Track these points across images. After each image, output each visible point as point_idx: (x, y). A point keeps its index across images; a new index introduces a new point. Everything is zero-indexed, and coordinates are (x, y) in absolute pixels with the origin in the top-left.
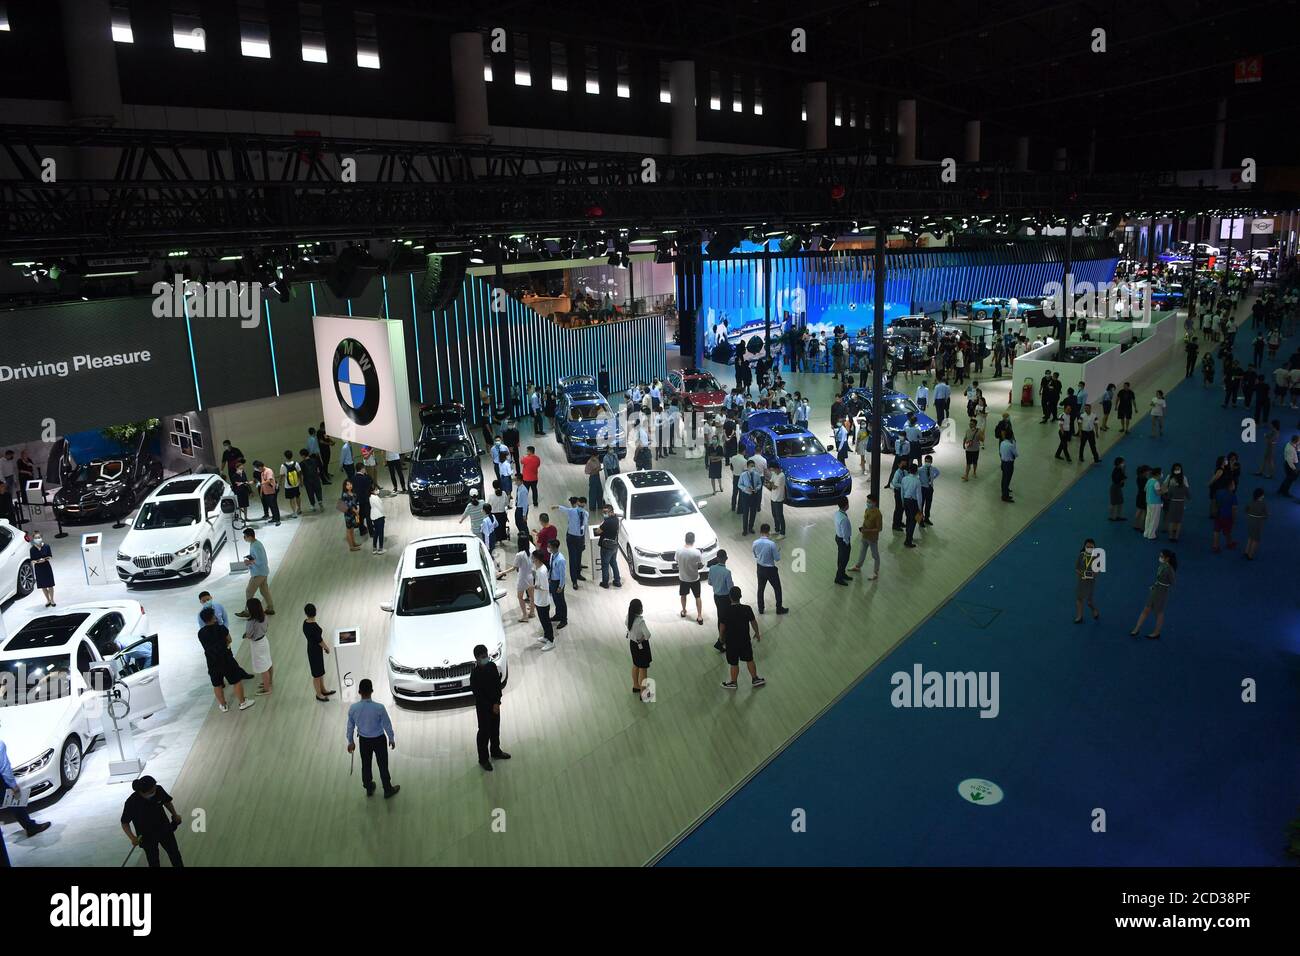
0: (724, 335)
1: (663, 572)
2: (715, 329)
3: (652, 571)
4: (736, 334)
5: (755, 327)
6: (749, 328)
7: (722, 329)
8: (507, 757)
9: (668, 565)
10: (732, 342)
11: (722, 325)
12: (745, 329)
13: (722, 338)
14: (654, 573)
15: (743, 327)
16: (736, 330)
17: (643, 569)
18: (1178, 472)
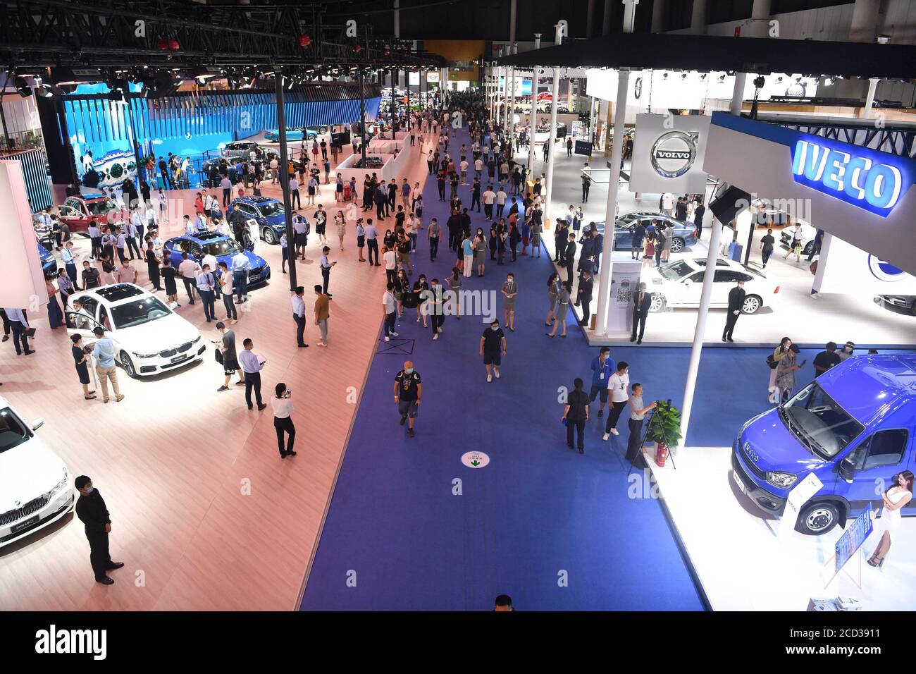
0: (90, 164)
1: (163, 367)
2: (82, 159)
3: (153, 368)
4: (100, 163)
5: (114, 156)
6: (110, 157)
7: (87, 159)
8: (120, 565)
9: (168, 361)
10: (97, 170)
11: (88, 156)
12: (107, 158)
13: (89, 167)
14: (156, 369)
15: (104, 157)
16: (99, 159)
17: (144, 369)
18: (480, 233)
